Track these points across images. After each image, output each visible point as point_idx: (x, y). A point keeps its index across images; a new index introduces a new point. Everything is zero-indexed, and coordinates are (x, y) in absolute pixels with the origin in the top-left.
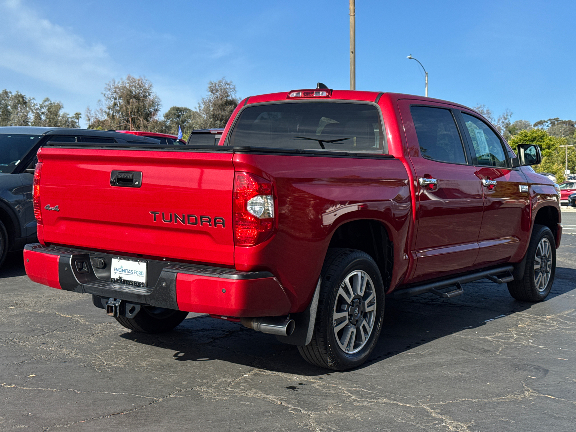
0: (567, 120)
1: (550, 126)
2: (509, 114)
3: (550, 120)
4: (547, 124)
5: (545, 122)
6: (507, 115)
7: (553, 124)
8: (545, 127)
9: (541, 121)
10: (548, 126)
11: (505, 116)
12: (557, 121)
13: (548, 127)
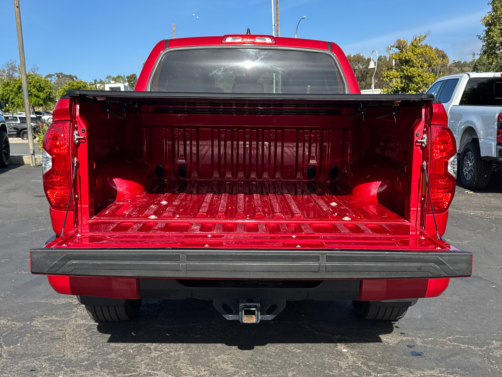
0: (68, 74)
1: (57, 78)
2: (36, 69)
3: (56, 74)
4: (54, 77)
5: (53, 75)
6: (35, 69)
7: (58, 77)
8: (53, 79)
9: (50, 75)
10: (55, 78)
11: (33, 70)
12: (61, 75)
13: (55, 80)
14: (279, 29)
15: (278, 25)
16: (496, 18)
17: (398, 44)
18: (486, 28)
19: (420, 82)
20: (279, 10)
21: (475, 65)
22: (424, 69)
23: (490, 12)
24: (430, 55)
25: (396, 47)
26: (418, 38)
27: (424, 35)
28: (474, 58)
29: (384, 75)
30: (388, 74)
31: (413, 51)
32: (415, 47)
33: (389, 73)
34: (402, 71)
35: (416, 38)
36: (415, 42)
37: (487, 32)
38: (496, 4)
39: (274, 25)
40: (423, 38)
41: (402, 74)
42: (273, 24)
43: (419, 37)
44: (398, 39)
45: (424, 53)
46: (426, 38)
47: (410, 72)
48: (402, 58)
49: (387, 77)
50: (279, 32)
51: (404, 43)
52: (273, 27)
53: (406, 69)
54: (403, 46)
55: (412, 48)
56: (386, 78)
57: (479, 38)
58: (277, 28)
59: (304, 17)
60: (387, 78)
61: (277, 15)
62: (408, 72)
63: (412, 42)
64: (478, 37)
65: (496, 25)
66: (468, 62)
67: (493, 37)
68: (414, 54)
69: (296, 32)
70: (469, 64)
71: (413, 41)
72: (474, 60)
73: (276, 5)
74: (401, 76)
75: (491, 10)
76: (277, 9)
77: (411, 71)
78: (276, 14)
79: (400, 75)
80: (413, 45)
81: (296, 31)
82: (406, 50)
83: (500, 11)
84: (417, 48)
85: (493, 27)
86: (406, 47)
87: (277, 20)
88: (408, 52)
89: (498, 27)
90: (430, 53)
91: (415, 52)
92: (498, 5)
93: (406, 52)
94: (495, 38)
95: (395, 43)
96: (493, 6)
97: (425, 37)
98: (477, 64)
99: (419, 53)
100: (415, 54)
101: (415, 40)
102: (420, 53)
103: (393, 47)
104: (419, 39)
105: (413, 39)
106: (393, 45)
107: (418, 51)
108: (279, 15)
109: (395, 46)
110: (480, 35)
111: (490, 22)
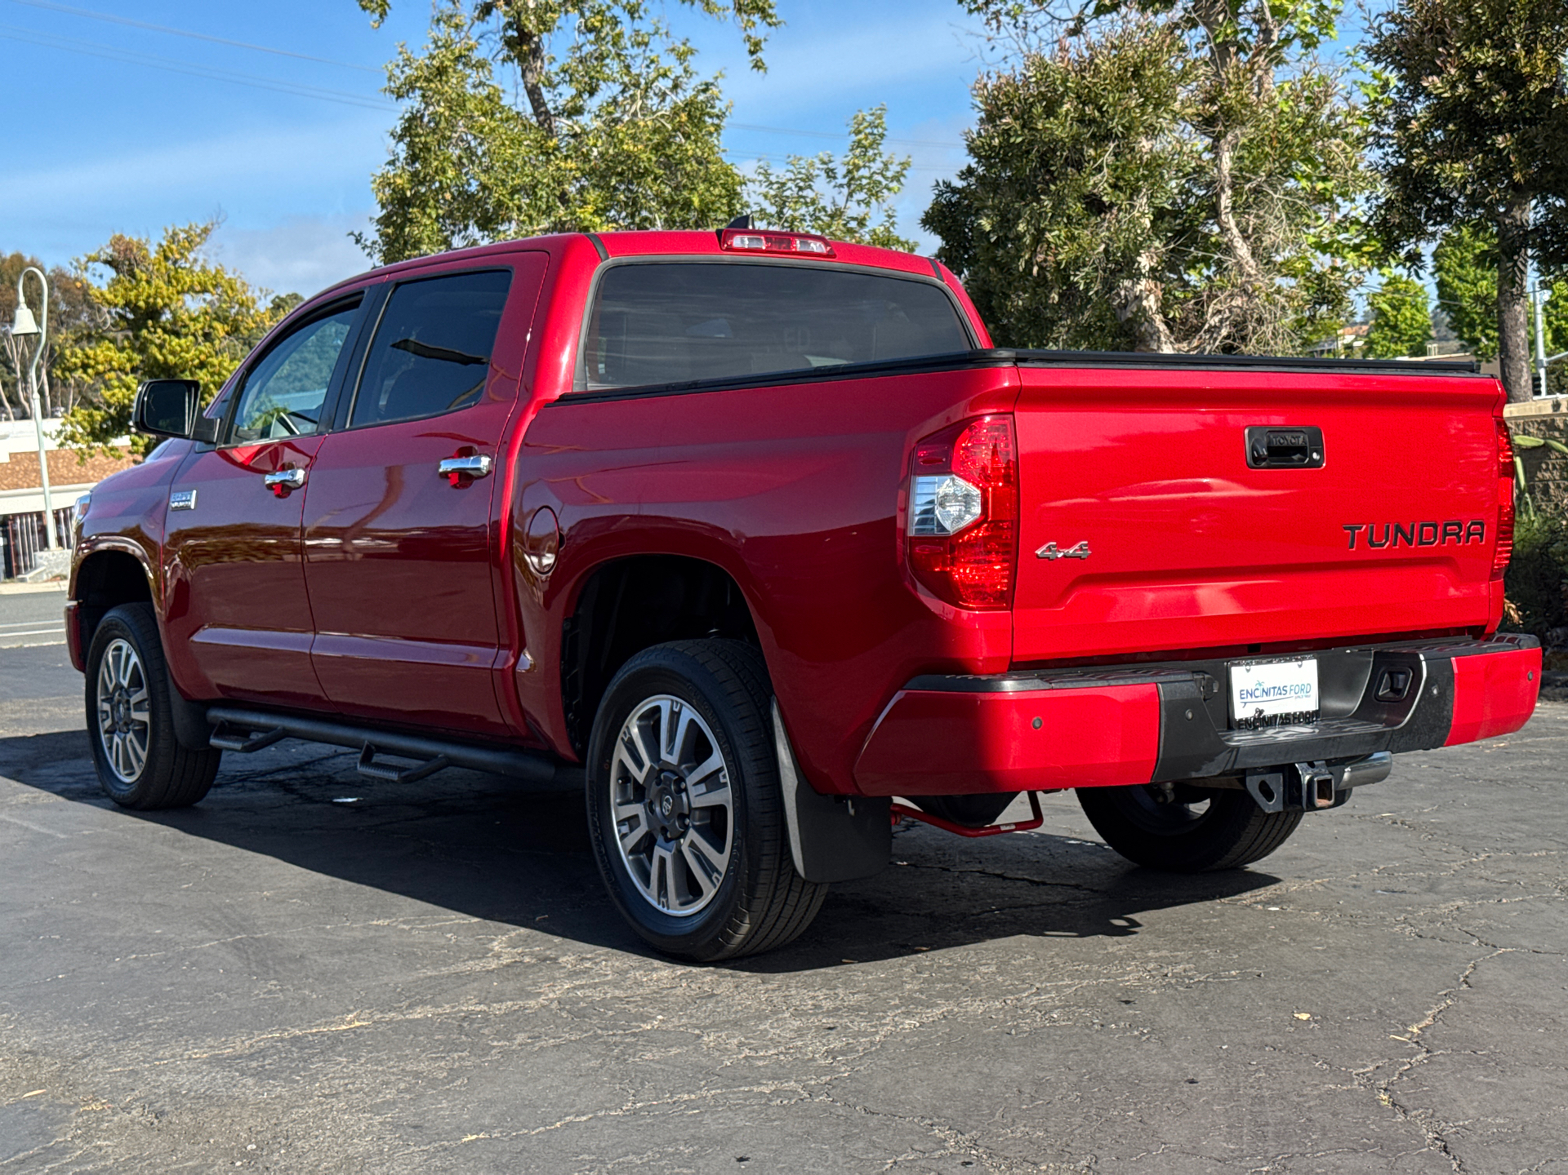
16: (425, 182)
17: (119, 252)
19: (212, 386)
22: (217, 342)
25: (106, 262)
26: (182, 236)
27: (202, 226)
29: (74, 360)
30: (88, 357)
31: (168, 275)
33: (91, 353)
34: (142, 350)
35: (175, 234)
36: (174, 247)
38: (419, 136)
40: (199, 235)
41: (137, 358)
43: (186, 232)
44: (118, 234)
46: (211, 234)
47: (173, 353)
48: (137, 300)
49: (85, 367)
51: (139, 250)
53: (158, 341)
54: (139, 259)
55: (165, 268)
56: (79, 373)
57: (358, 242)
60: (85, 372)
62: (164, 351)
63: (161, 246)
64: (351, 238)
65: (427, 205)
67: (417, 241)
68: (174, 287)
71: (164, 243)
74: (135, 364)
75: (405, 155)
77: (178, 349)
79: (130, 360)
80: (166, 257)
82: (148, 275)
83: (435, 158)
84: (181, 269)
85: (415, 210)
86: (146, 264)
88: (152, 280)
89: (433, 211)
90: (232, 290)
91: (178, 281)
92: (426, 138)
93: (148, 282)
94: (421, 247)
95: (104, 249)
96: (410, 142)
97: (206, 230)
99: (191, 288)
100: (179, 288)
101: (174, 241)
103: (95, 260)
104: (187, 239)
105: (164, 238)
106: (93, 254)
107: (188, 279)
109: (105, 258)
110: (360, 234)
111: (408, 194)
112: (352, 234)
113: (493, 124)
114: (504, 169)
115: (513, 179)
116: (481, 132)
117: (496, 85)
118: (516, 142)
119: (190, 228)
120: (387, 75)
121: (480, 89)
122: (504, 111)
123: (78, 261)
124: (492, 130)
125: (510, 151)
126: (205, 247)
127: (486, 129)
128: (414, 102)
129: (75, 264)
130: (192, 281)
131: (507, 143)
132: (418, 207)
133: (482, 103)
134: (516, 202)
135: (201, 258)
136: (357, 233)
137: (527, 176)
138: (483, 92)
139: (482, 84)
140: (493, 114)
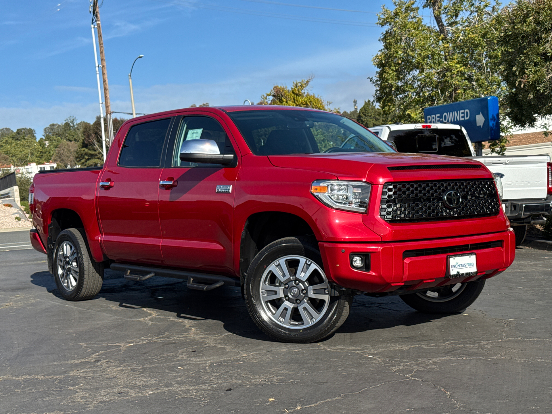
14: (106, 73)
15: (103, 66)
16: (390, 57)
17: (277, 92)
18: (379, 70)
20: (103, 45)
21: (359, 116)
23: (382, 50)
24: (316, 105)
25: (274, 96)
26: (299, 84)
27: (306, 80)
28: (356, 107)
31: (294, 99)
32: (297, 95)
35: (297, 84)
36: (296, 89)
37: (381, 74)
38: (388, 40)
39: (98, 67)
40: (305, 84)
42: (97, 65)
43: (301, 83)
44: (275, 85)
45: (308, 103)
46: (310, 83)
50: (106, 76)
51: (283, 91)
52: (97, 69)
54: (283, 94)
55: (293, 97)
57: (371, 81)
58: (103, 71)
59: (141, 56)
61: (101, 52)
64: (369, 80)
65: (391, 66)
66: (349, 113)
67: (388, 80)
68: (296, 103)
69: (131, 76)
70: (351, 114)
71: (293, 87)
72: (356, 109)
73: (99, 40)
75: (383, 48)
76: (100, 44)
78: (99, 52)
80: (293, 92)
81: (130, 74)
82: (286, 100)
83: (394, 48)
84: (299, 96)
85: (387, 68)
86: (286, 96)
87: (102, 60)
88: (288, 102)
89: (393, 68)
90: (315, 103)
91: (297, 101)
92: (391, 41)
93: (287, 102)
94: (390, 82)
95: (272, 91)
96: (386, 42)
97: (308, 82)
98: (362, 114)
99: (302, 103)
100: (298, 103)
101: (296, 86)
102: (304, 103)
103: (269, 95)
104: (301, 86)
105: (293, 86)
106: (269, 93)
107: (301, 100)
108: (104, 52)
109: (272, 94)
110: (372, 78)
111: (384, 62)
112: (369, 78)
113: (417, 32)
114: (420, 49)
115: (424, 53)
116: (412, 36)
117: (420, 17)
118: (426, 38)
119: (302, 82)
120: (378, 17)
121: (414, 19)
122: (422, 27)
123: (264, 96)
124: (417, 35)
125: (423, 42)
126: (307, 87)
127: (414, 35)
128: (387, 28)
129: (263, 97)
130: (302, 101)
131: (422, 39)
132: (387, 67)
133: (414, 24)
134: (425, 62)
135: (306, 92)
136: (371, 77)
137: (430, 51)
138: (415, 20)
139: (414, 17)
140: (418, 28)
